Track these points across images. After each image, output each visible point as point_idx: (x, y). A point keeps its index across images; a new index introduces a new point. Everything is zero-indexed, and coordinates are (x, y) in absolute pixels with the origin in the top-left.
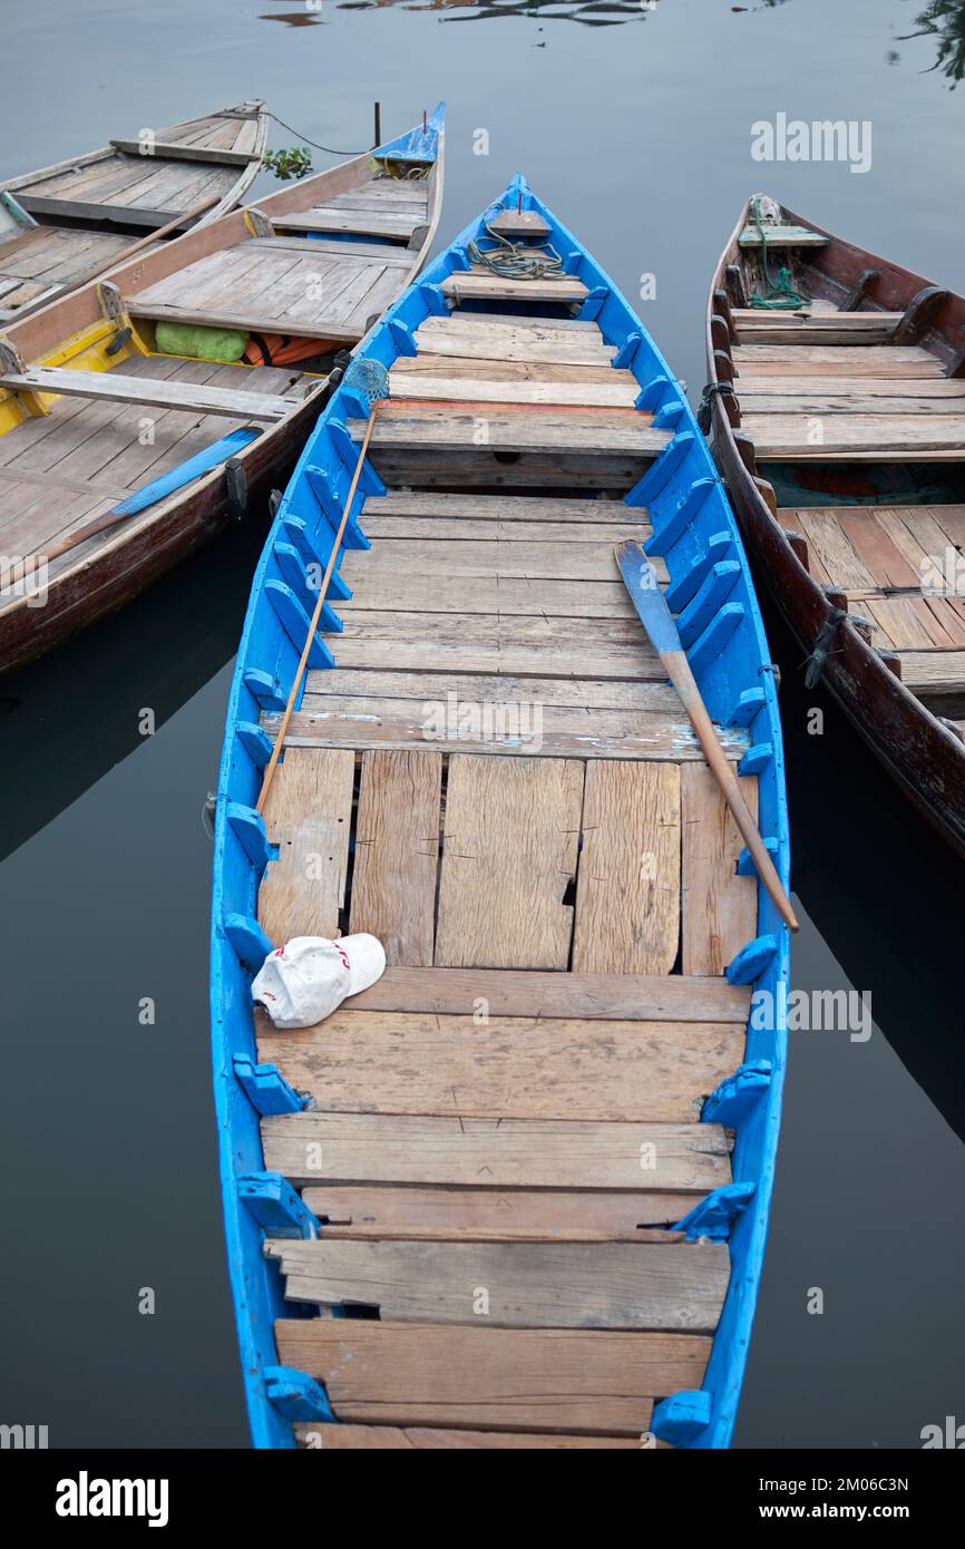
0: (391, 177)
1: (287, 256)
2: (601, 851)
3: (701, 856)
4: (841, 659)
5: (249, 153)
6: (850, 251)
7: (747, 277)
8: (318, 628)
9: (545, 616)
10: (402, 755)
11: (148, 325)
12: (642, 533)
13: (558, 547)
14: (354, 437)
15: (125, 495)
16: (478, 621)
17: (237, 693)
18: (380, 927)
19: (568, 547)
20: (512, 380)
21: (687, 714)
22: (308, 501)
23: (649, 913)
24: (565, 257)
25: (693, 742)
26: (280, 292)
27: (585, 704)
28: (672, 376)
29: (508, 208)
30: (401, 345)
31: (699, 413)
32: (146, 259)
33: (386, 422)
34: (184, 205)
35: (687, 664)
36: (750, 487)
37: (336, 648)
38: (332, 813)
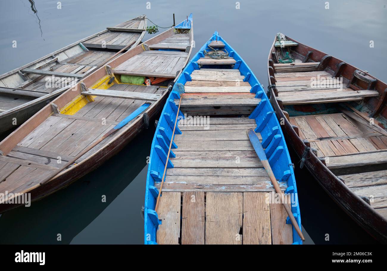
0: (179, 33)
1: (154, 56)
2: (249, 219)
3: (276, 219)
4: (309, 160)
5: (142, 29)
6: (304, 47)
7: (278, 55)
8: (169, 157)
9: (229, 151)
10: (193, 193)
11: (119, 76)
12: (254, 126)
13: (232, 131)
14: (176, 104)
15: (116, 123)
16: (212, 153)
17: (149, 178)
18: (190, 242)
19: (234, 131)
20: (217, 86)
21: (269, 177)
22: (165, 122)
23: (263, 236)
24: (229, 52)
25: (272, 186)
26: (153, 65)
27: (241, 175)
28: (259, 84)
29: (214, 40)
30: (188, 78)
31: (267, 93)
32: (118, 59)
33: (184, 99)
34: (126, 44)
35: (268, 163)
36: (282, 114)
37: (174, 162)
38: (175, 210)
